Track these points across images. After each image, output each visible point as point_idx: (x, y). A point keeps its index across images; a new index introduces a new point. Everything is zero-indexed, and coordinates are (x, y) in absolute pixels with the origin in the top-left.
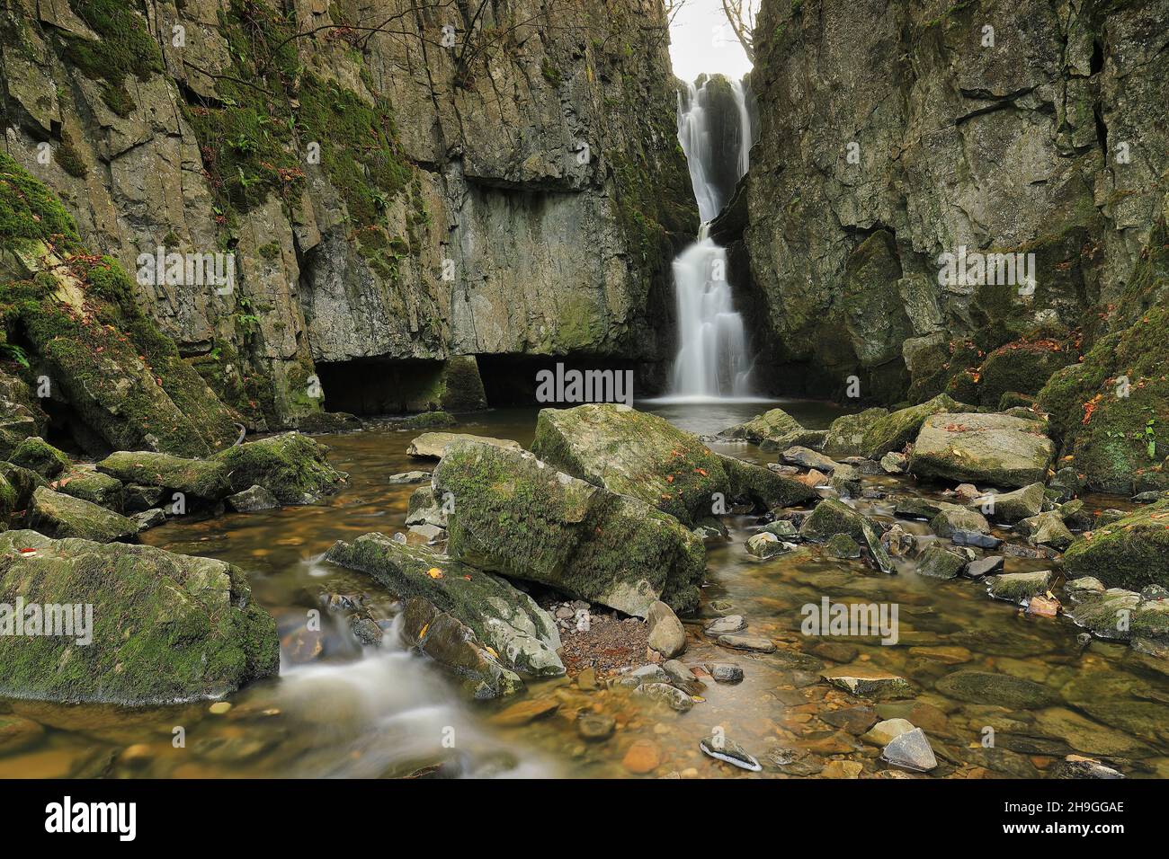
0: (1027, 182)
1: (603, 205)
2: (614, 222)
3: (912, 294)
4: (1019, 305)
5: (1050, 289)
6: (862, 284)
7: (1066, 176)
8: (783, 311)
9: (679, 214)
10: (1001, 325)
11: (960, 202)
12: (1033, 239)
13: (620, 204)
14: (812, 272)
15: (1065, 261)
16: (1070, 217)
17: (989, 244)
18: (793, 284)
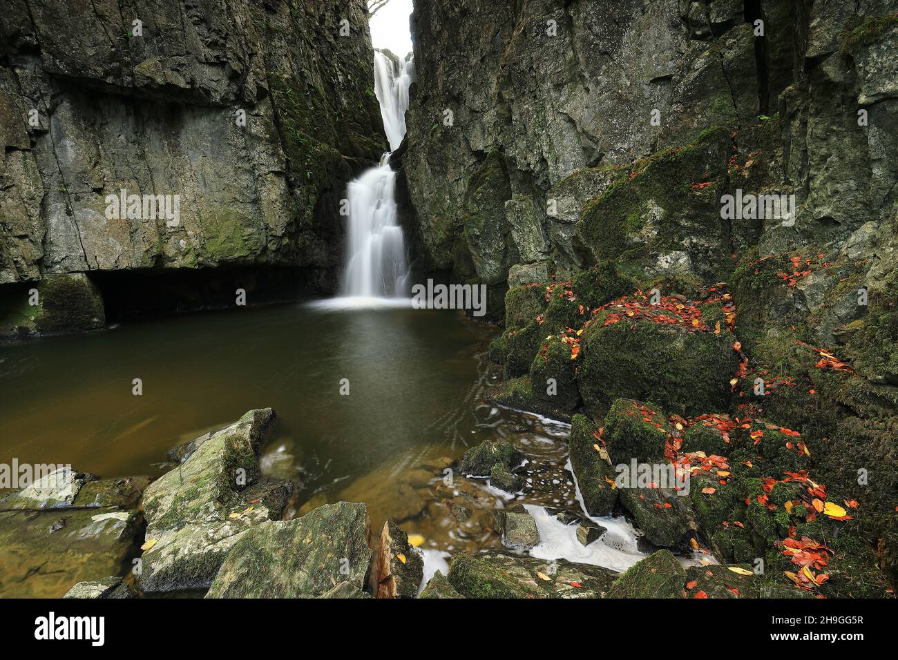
0: (647, 80)
1: (255, 123)
2: (267, 140)
3: (518, 217)
4: (636, 243)
5: (683, 223)
6: (479, 205)
7: (700, 63)
8: (429, 227)
9: (360, 143)
10: (611, 270)
11: (567, 109)
12: (649, 155)
13: (278, 124)
14: (450, 193)
15: (705, 180)
16: (700, 123)
17: (598, 160)
18: (435, 204)
